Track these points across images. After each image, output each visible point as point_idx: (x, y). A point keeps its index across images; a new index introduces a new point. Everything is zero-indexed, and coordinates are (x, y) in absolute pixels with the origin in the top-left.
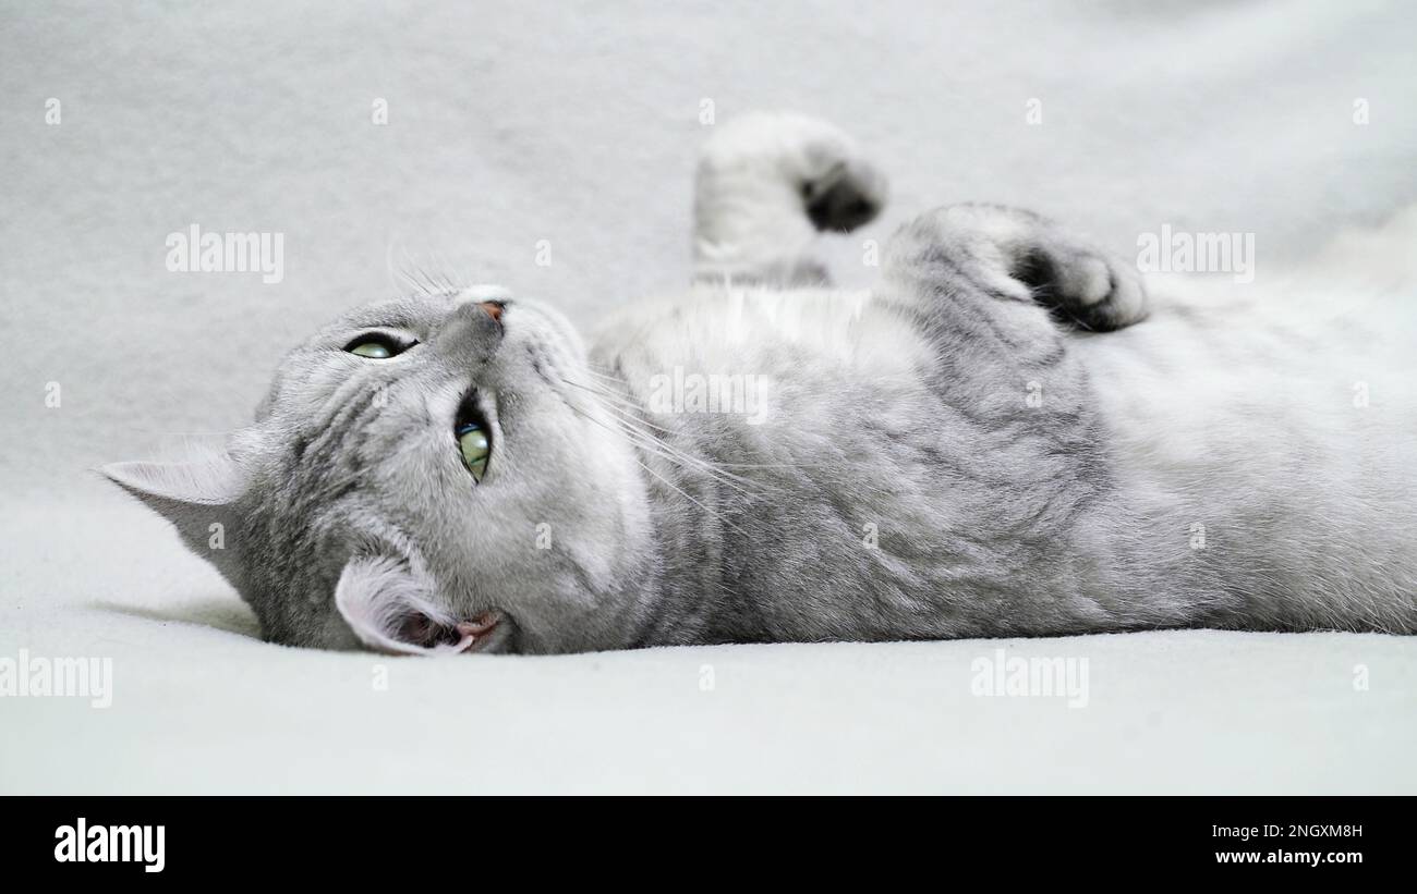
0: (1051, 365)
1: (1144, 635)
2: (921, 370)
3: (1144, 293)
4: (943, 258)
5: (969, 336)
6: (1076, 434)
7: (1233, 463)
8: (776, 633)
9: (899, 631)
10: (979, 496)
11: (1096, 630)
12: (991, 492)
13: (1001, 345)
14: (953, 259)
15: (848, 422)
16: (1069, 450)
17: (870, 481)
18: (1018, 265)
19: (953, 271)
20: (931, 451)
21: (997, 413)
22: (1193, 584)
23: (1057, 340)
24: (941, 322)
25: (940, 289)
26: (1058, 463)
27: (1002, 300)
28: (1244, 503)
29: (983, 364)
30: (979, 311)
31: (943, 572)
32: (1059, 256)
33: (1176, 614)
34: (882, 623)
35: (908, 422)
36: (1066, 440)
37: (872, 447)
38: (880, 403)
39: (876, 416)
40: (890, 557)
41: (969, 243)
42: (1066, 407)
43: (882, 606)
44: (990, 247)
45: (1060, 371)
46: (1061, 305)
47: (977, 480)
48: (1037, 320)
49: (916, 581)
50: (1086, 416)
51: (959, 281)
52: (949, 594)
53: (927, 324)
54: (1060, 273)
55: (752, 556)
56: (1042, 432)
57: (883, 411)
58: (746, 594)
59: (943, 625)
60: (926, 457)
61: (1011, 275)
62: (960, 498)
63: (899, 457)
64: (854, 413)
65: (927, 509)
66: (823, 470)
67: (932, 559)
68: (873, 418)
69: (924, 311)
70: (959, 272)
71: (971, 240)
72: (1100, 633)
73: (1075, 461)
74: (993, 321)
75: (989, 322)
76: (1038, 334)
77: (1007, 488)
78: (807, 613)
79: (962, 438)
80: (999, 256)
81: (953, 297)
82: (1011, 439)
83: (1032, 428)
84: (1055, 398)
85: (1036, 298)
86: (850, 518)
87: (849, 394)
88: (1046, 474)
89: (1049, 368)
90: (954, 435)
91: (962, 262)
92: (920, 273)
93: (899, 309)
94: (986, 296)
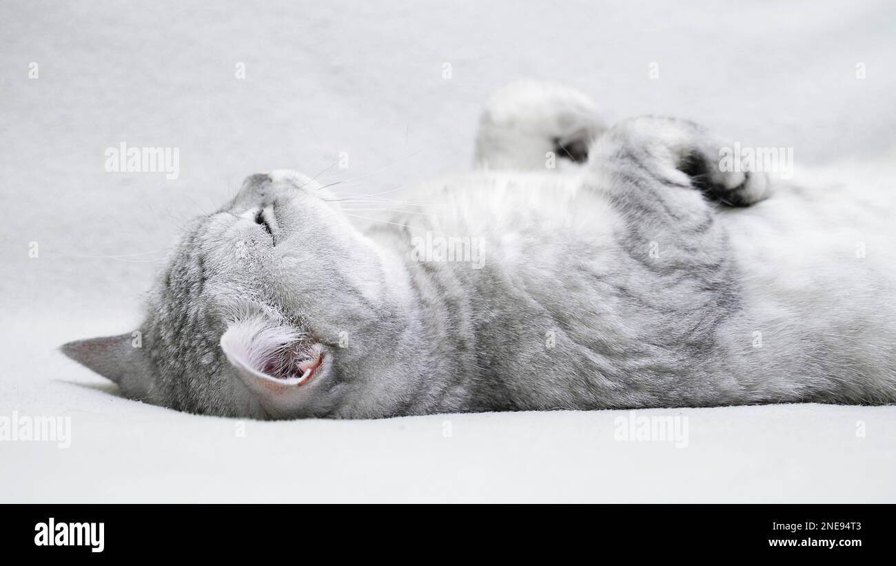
0: (703, 232)
1: (770, 406)
2: (616, 234)
3: (768, 181)
4: (631, 156)
5: (647, 211)
6: (717, 277)
7: (830, 291)
8: (519, 403)
9: (602, 402)
10: (656, 319)
11: (738, 403)
12: (662, 316)
13: (669, 218)
14: (637, 157)
15: (567, 263)
16: (713, 288)
17: (581, 305)
18: (682, 162)
19: (637, 165)
20: (622, 289)
21: (666, 264)
22: (803, 373)
23: (707, 213)
24: (628, 201)
25: (627, 178)
26: (706, 297)
27: (670, 186)
28: (837, 318)
29: (657, 230)
30: (654, 193)
31: (631, 363)
32: (710, 155)
33: (792, 393)
34: (590, 397)
35: (607, 268)
36: (711, 281)
37: (583, 283)
38: (588, 254)
39: (584, 262)
40: (596, 354)
41: (649, 146)
42: (711, 260)
43: (590, 386)
44: (663, 149)
45: (709, 235)
46: (710, 189)
47: (653, 308)
48: (693, 201)
49: (614, 370)
50: (726, 264)
51: (641, 173)
52: (637, 377)
53: (619, 202)
54: (710, 168)
55: (497, 350)
56: (696, 277)
57: (591, 259)
58: (496, 376)
59: (633, 397)
60: (618, 292)
61: (677, 168)
62: (642, 320)
63: (601, 291)
64: (571, 259)
65: (621, 325)
66: (548, 295)
67: (624, 356)
68: (583, 263)
69: (615, 193)
70: (641, 166)
71: (650, 143)
72: (740, 405)
73: (718, 294)
74: (663, 201)
75: (662, 201)
76: (693, 210)
77: (674, 313)
78: (538, 390)
79: (643, 281)
80: (670, 155)
81: (636, 183)
82: (675, 282)
83: (689, 275)
84: (704, 254)
85: (694, 184)
86: (567, 329)
87: (569, 245)
88: (698, 304)
89: (701, 234)
90: (638, 278)
91: (644, 159)
92: (615, 166)
93: (599, 192)
94: (660, 184)
